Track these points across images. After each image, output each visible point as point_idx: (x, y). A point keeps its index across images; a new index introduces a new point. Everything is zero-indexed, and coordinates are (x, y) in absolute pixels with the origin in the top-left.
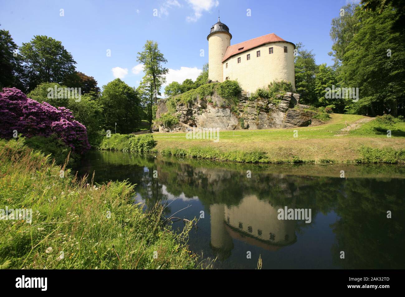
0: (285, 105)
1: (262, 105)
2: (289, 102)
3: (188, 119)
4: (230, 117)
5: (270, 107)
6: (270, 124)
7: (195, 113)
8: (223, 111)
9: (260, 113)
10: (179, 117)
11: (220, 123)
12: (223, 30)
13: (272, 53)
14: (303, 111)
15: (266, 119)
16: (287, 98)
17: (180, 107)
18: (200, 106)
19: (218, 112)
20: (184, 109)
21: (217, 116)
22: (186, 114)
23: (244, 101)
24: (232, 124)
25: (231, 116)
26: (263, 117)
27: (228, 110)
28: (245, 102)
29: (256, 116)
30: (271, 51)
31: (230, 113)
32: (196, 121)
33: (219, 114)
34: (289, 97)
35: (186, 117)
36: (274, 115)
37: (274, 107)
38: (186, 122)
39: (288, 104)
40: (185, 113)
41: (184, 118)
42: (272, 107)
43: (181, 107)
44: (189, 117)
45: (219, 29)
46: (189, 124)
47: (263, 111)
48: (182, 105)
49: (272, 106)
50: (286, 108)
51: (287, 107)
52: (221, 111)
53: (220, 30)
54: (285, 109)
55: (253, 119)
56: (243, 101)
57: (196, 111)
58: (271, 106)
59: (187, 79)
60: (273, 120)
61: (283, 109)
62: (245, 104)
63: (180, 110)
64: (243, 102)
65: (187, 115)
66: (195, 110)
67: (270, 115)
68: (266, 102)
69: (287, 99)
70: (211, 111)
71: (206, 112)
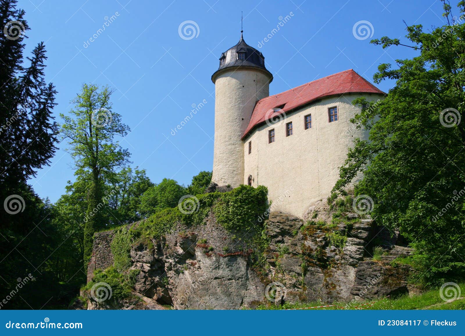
0: (354, 248)
1: (311, 250)
2: (362, 241)
3: (155, 286)
4: (247, 279)
5: (328, 255)
6: (328, 298)
7: (170, 269)
8: (228, 265)
9: (309, 271)
10: (134, 278)
11: (223, 296)
12: (245, 63)
13: (336, 120)
14: (388, 264)
15: (321, 285)
16: (361, 232)
17: (137, 255)
18: (181, 251)
19: (217, 268)
20: (144, 260)
21: (216, 278)
22: (149, 270)
23: (280, 238)
24: (251, 299)
25: (250, 276)
26: (314, 281)
27: (242, 263)
28: (282, 242)
29: (301, 278)
30: (332, 115)
31: (247, 269)
32: (171, 289)
33: (220, 273)
34: (364, 229)
35: (149, 279)
36: (338, 274)
37: (336, 254)
38: (149, 294)
39: (362, 247)
40: (147, 267)
41: (145, 282)
42: (333, 254)
43: (139, 253)
44: (157, 279)
45: (237, 61)
46: (155, 297)
47: (315, 265)
48: (141, 248)
49: (334, 250)
50: (358, 256)
51: (360, 254)
52: (223, 266)
53: (239, 64)
54: (355, 258)
55: (294, 286)
56: (277, 239)
57: (171, 264)
58: (332, 251)
59: (202, 173)
60: (334, 287)
61: (351, 260)
62: (281, 245)
63: (138, 261)
64: (279, 242)
65: (152, 273)
66: (171, 261)
67: (330, 276)
68: (321, 241)
69: (360, 235)
70: (202, 265)
71: (192, 267)
